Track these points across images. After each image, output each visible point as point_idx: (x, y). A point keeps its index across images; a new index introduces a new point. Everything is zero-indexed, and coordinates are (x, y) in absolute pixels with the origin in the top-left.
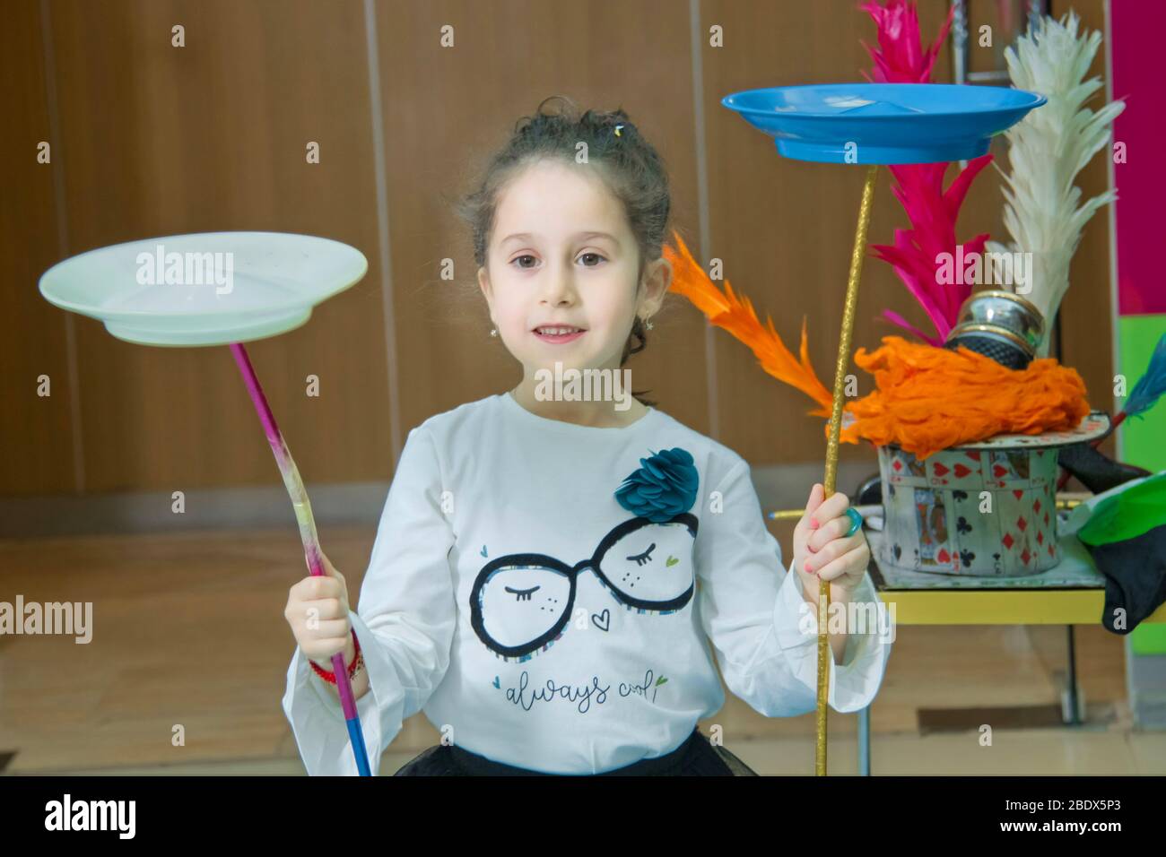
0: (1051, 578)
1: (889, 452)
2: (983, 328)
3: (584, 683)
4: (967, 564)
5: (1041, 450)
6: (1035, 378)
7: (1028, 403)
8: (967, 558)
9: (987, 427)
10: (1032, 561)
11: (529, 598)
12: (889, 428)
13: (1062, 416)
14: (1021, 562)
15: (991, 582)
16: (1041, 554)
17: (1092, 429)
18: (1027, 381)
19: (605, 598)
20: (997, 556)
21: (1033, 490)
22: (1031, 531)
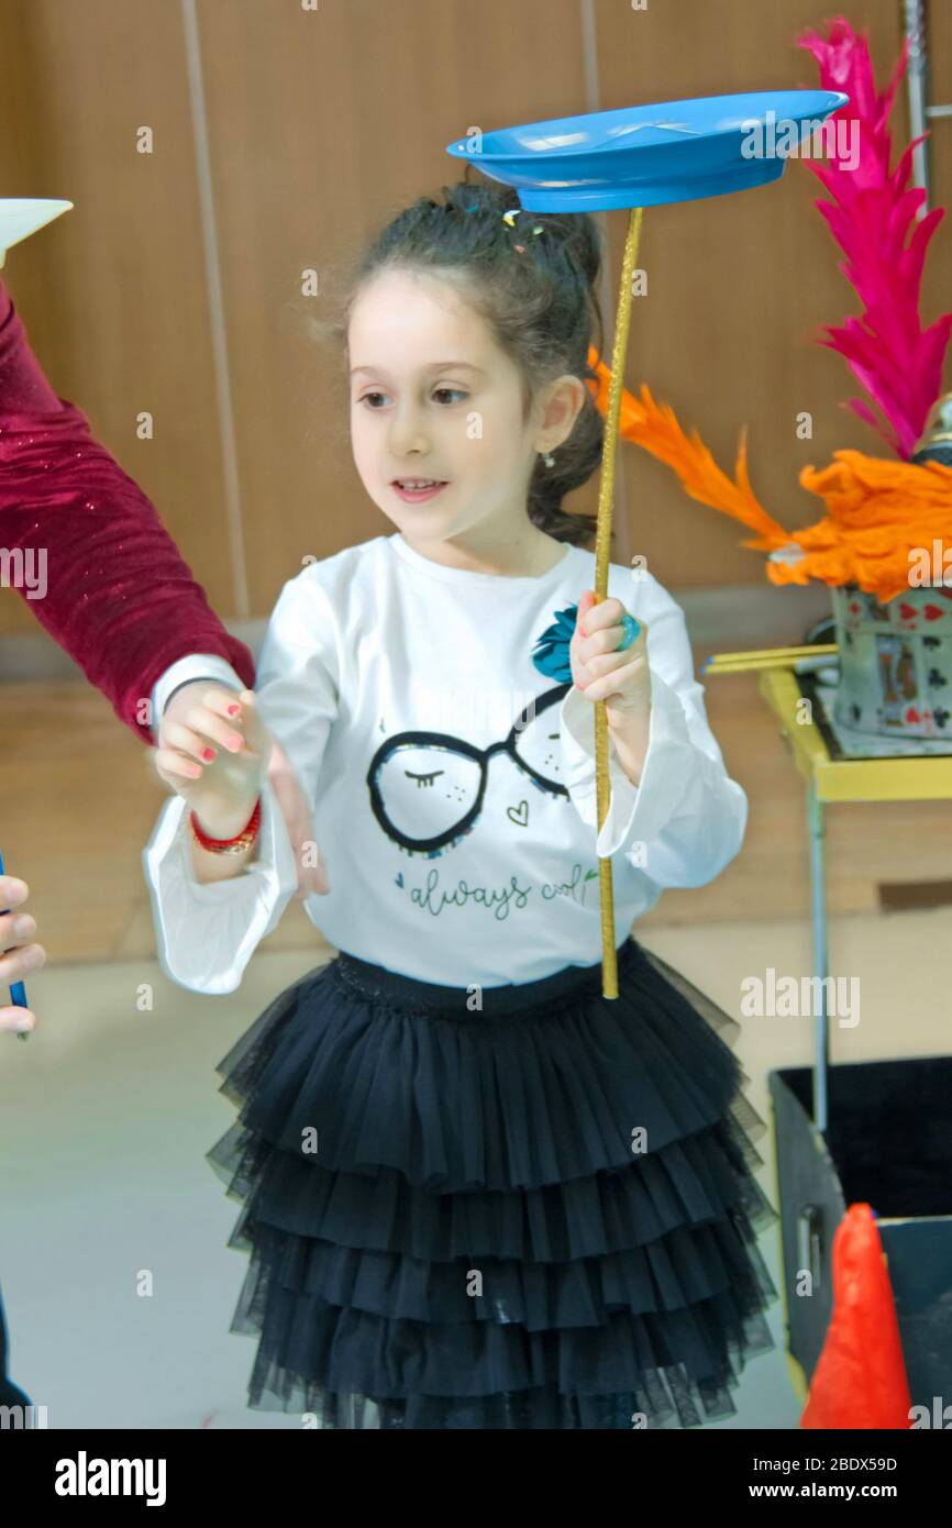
1: (845, 592)
3: (501, 886)
4: (941, 725)
8: (941, 718)
11: (432, 784)
12: (845, 564)
19: (524, 786)
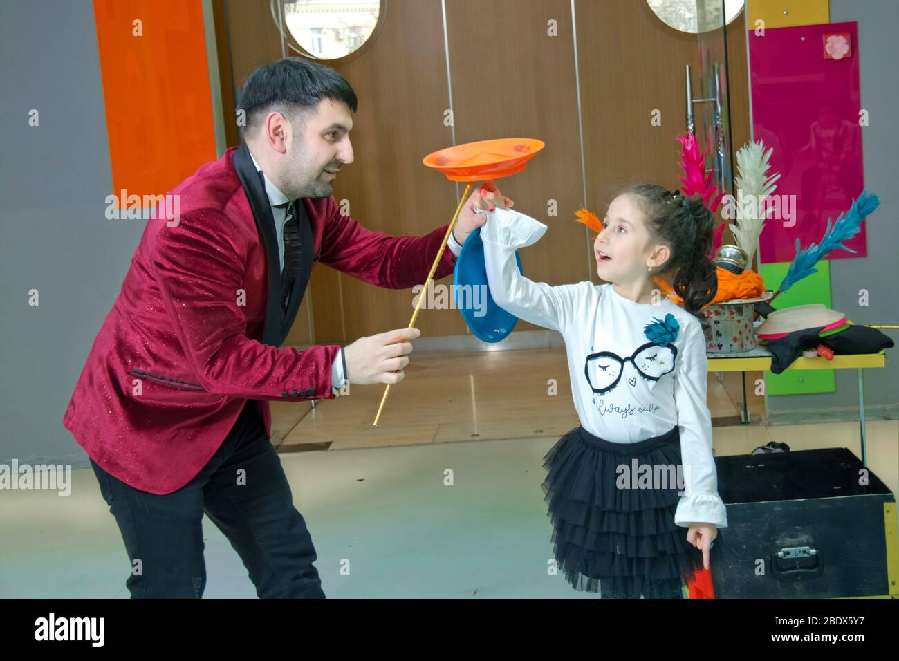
0: (752, 353)
2: (725, 259)
3: (624, 406)
4: (720, 349)
5: (747, 305)
6: (744, 277)
7: (741, 288)
8: (720, 346)
9: (727, 296)
10: (745, 347)
11: (606, 370)
13: (755, 291)
14: (740, 348)
15: (729, 355)
16: (748, 345)
17: (766, 297)
18: (742, 278)
19: (635, 373)
20: (731, 346)
21: (744, 319)
22: (744, 336)
